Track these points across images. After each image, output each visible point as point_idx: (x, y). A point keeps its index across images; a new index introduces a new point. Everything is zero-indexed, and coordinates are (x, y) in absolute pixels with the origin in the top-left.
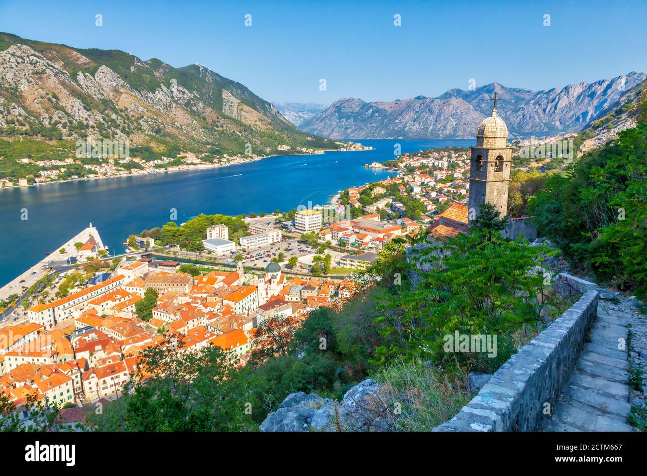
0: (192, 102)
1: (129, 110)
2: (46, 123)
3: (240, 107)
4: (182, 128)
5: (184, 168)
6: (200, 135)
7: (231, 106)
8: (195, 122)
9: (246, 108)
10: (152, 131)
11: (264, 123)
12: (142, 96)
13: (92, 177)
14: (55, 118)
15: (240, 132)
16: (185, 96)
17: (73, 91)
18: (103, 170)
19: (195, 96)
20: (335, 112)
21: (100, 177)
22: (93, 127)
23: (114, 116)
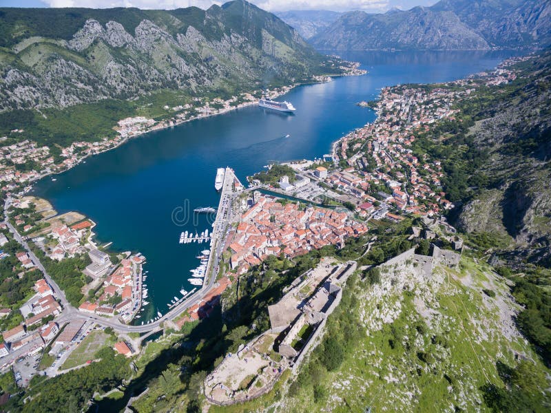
0: (244, 45)
2: (168, 77)
3: (274, 43)
4: (240, 70)
5: (245, 104)
7: (268, 43)
8: (246, 62)
9: (277, 42)
10: (223, 75)
11: (290, 54)
12: (213, 45)
13: (200, 115)
14: (173, 74)
15: (275, 67)
16: (239, 41)
17: (178, 52)
19: (245, 40)
20: (343, 24)
21: (204, 116)
22: (192, 77)
23: (202, 68)
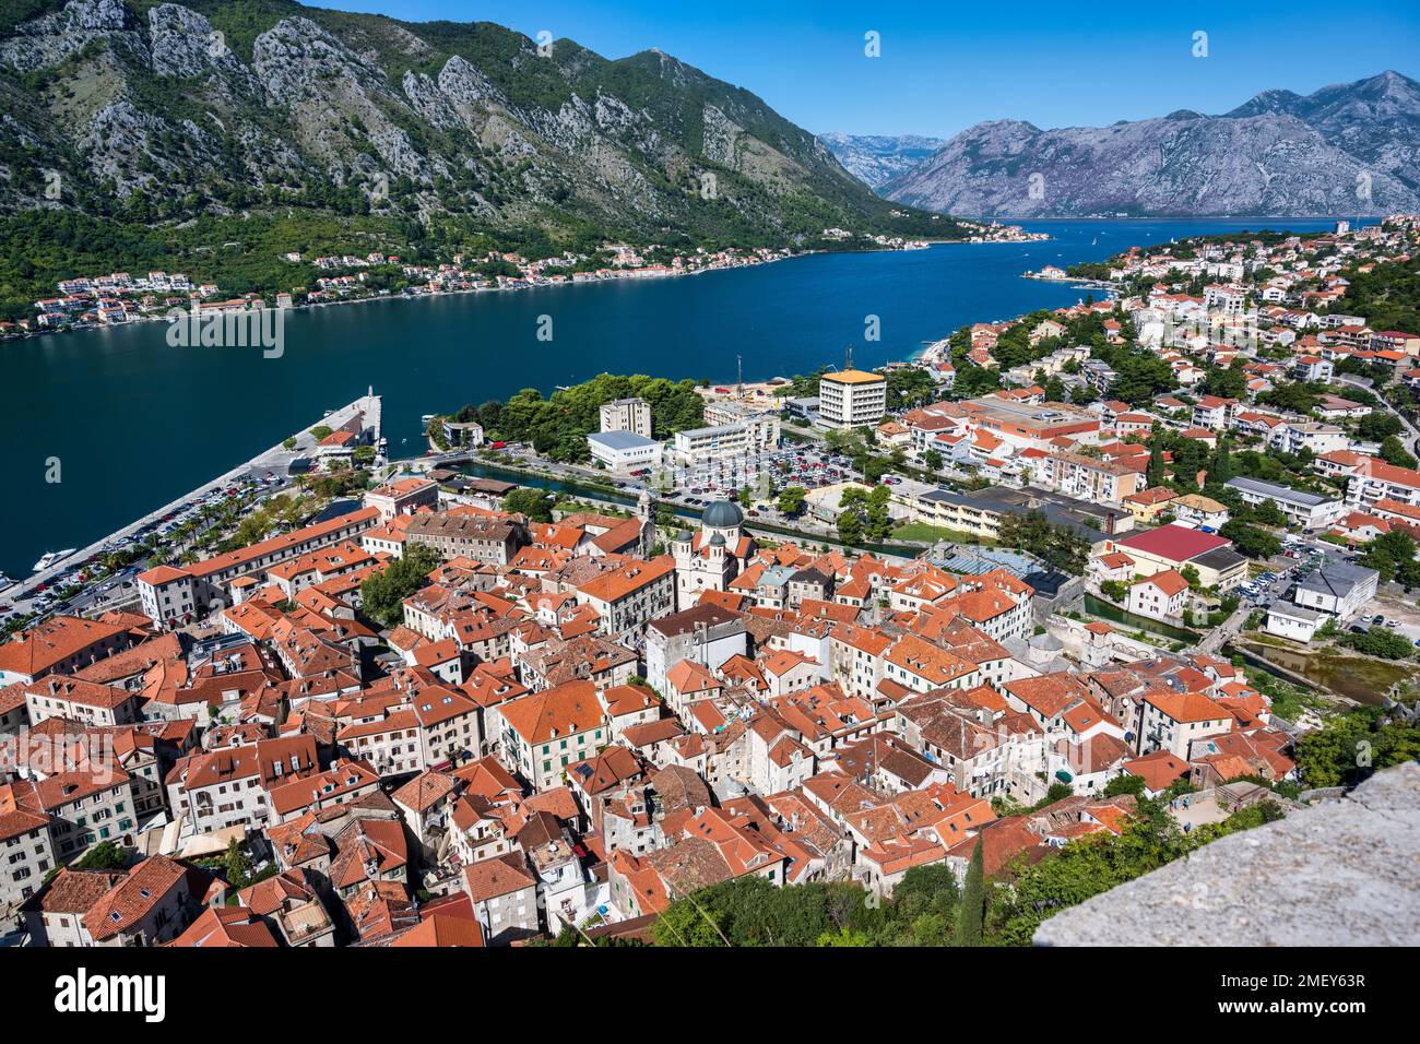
0: (637, 133)
1: (503, 152)
2: (339, 179)
3: (741, 143)
4: (610, 190)
5: (607, 275)
6: (649, 204)
7: (723, 140)
8: (639, 175)
9: (754, 144)
10: (547, 195)
11: (794, 177)
12: (532, 120)
13: (418, 291)
14: (357, 170)
15: (739, 199)
16: (622, 120)
17: (393, 112)
18: (440, 279)
19: (643, 119)
20: (964, 154)
21: (434, 292)
22: (429, 189)
23: (470, 164)
